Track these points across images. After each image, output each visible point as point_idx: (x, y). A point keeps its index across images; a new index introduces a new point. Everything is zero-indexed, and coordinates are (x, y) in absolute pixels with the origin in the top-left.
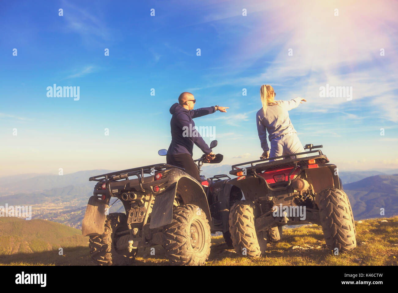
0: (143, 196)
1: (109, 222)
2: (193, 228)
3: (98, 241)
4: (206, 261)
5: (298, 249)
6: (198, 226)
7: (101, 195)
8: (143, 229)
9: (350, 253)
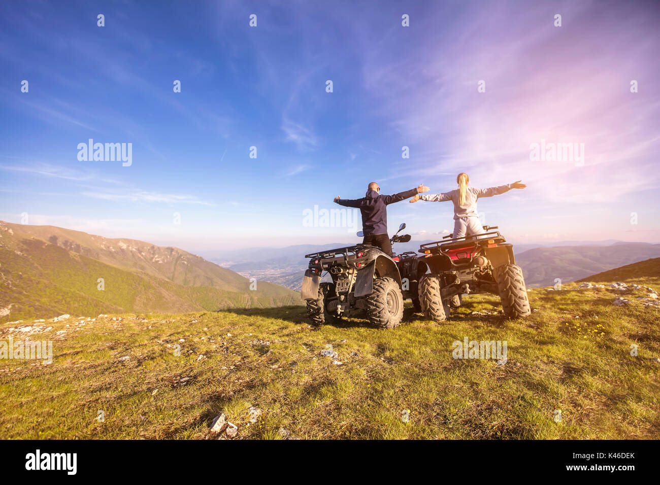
0: (348, 270)
1: (321, 290)
2: (389, 296)
3: (314, 304)
4: (400, 322)
5: (477, 314)
6: (392, 294)
7: (314, 269)
8: (348, 297)
9: (525, 319)
